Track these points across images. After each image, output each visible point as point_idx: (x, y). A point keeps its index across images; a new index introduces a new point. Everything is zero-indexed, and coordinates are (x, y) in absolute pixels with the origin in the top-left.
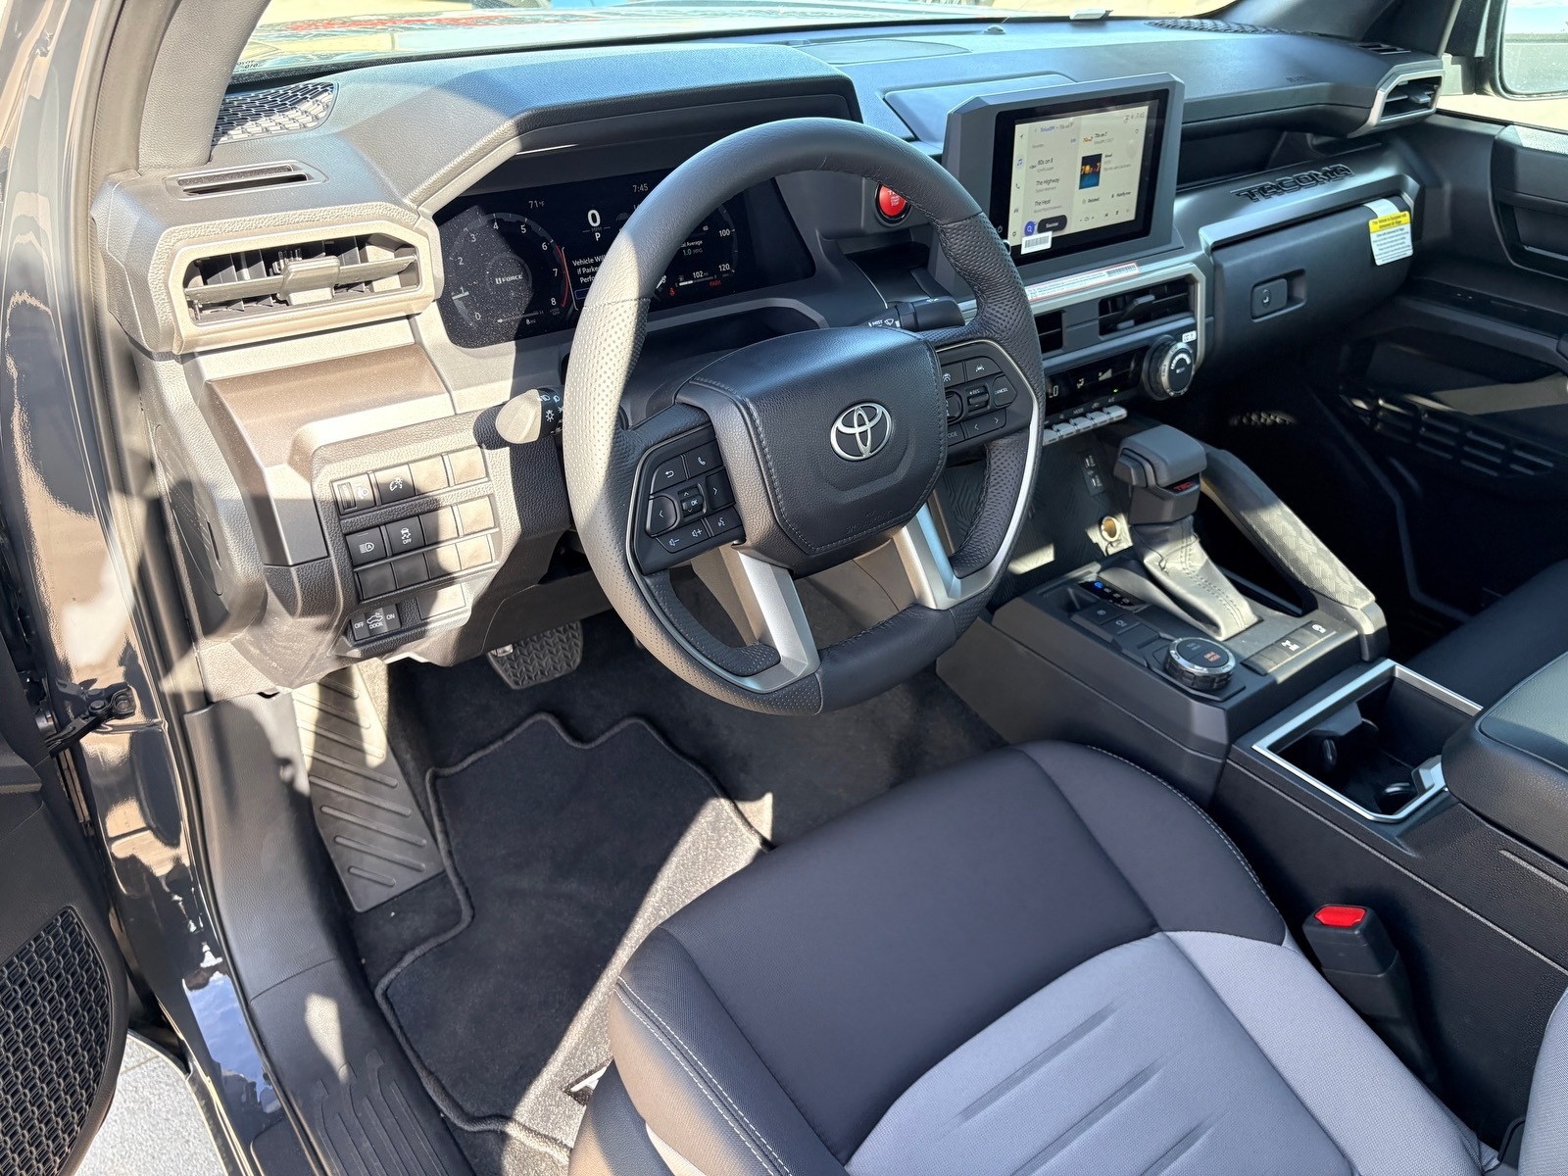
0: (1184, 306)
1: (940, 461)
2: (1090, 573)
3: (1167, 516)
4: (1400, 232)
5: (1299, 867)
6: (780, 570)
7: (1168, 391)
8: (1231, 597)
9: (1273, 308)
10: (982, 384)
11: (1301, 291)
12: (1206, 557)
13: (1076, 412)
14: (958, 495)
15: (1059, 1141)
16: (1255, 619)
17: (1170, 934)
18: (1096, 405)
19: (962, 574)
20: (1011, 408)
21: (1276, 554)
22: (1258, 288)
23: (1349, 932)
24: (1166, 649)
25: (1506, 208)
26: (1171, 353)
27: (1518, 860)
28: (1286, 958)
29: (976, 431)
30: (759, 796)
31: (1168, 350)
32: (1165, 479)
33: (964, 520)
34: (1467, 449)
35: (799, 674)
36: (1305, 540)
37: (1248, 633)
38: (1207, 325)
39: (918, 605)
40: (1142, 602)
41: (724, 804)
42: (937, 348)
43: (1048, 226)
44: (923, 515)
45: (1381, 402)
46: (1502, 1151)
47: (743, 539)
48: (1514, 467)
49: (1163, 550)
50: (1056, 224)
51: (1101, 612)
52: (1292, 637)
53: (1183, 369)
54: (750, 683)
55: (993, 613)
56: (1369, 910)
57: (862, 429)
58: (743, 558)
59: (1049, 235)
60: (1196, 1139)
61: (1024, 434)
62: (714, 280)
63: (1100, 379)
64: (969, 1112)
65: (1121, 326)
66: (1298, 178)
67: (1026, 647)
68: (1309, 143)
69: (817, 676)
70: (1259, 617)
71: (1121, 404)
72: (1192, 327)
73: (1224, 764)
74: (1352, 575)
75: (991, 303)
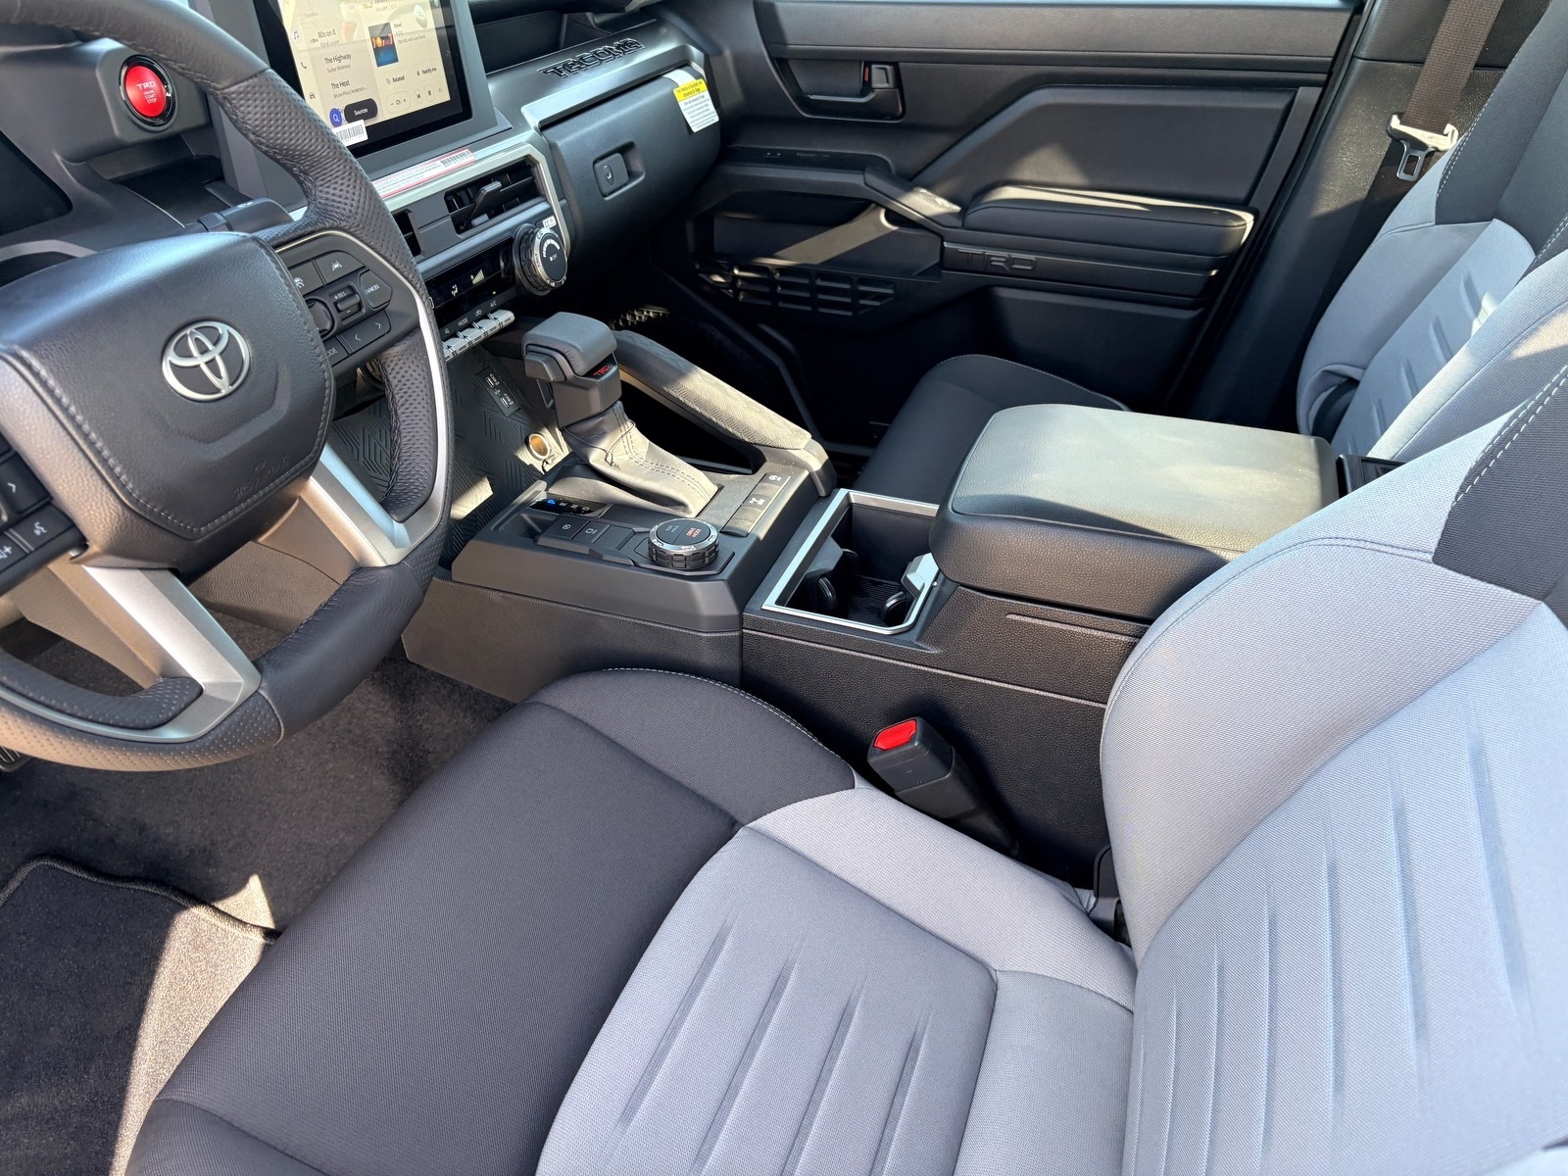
0: (533, 192)
1: (327, 384)
2: (537, 492)
3: (597, 408)
4: (702, 100)
5: (839, 707)
6: (157, 573)
7: (548, 282)
8: (686, 472)
9: (620, 186)
10: (345, 284)
11: (637, 165)
12: (648, 441)
13: (460, 324)
14: (361, 448)
15: (730, 1091)
16: (716, 489)
17: (750, 825)
18: (479, 312)
19: (403, 517)
20: (390, 308)
21: (711, 420)
22: (597, 165)
23: (909, 747)
24: (646, 541)
25: (781, 62)
26: (538, 241)
27: (1023, 619)
28: (863, 798)
29: (360, 342)
30: (242, 884)
31: (534, 238)
32: (582, 367)
33: (377, 475)
34: (821, 296)
35: (236, 700)
36: (732, 398)
37: (714, 502)
38: (563, 208)
39: (361, 569)
40: (602, 505)
41: (200, 912)
42: (276, 247)
43: (357, 113)
44: (328, 458)
45: (736, 272)
46: (1095, 888)
47: (82, 544)
48: (862, 302)
49: (605, 444)
50: (366, 110)
51: (566, 527)
52: (756, 492)
53: (555, 256)
54: (170, 734)
55: (449, 568)
56: (917, 718)
57: (208, 357)
58: (95, 573)
59: (361, 124)
60: (851, 1015)
61: (417, 336)
63: (474, 282)
64: (627, 1114)
65: (476, 222)
66: (595, 53)
67: (500, 591)
68: (592, 21)
69: (262, 692)
70: (718, 485)
71: (504, 307)
72: (549, 213)
73: (742, 636)
74: (784, 419)
75: (322, 185)
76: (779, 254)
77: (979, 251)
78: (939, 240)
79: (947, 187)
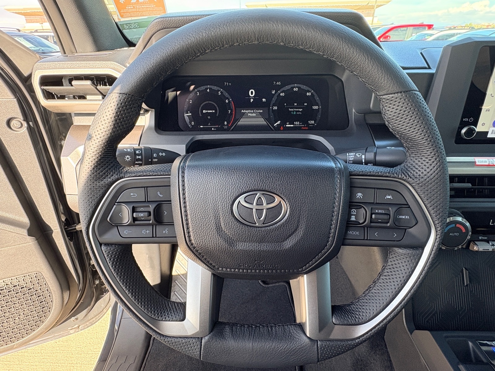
20: (409, 230)
29: (375, 237)
62: (305, 127)
69: (203, 340)
75: (413, 157)
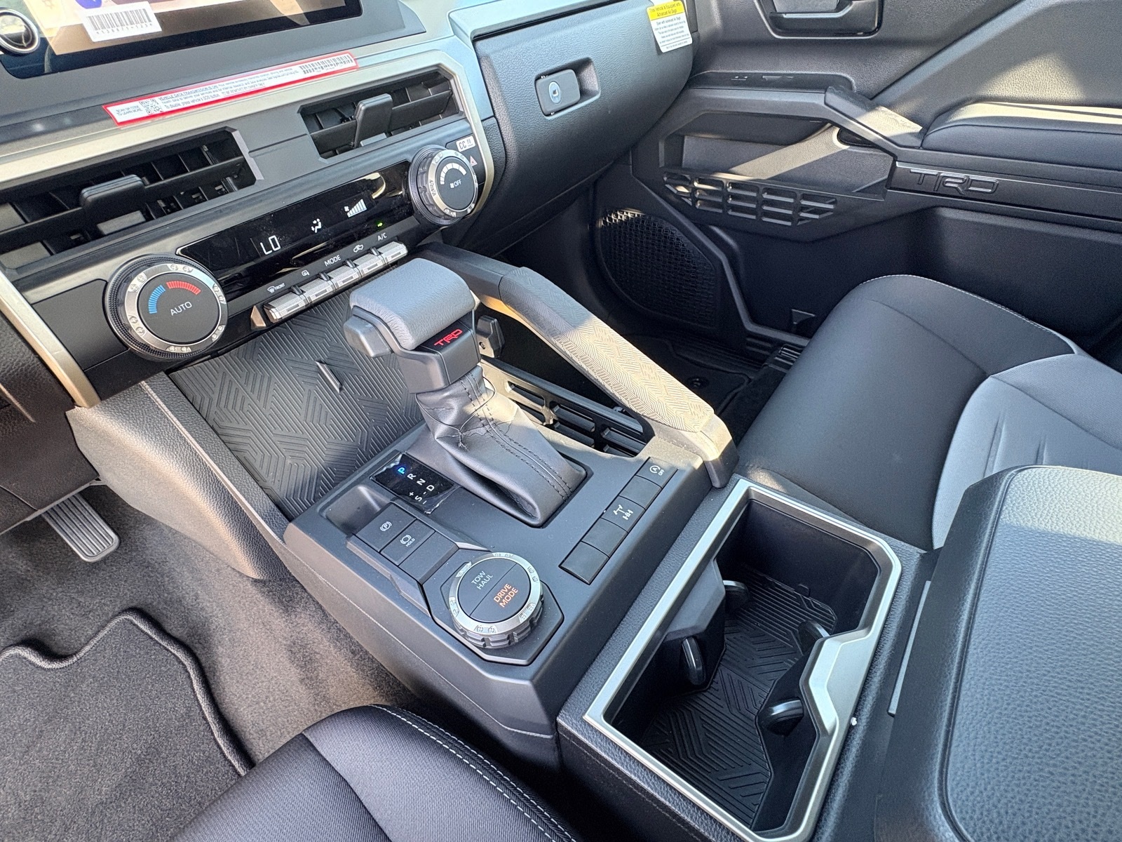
76: (734, 169)
77: (935, 172)
78: (892, 158)
79: (909, 107)
